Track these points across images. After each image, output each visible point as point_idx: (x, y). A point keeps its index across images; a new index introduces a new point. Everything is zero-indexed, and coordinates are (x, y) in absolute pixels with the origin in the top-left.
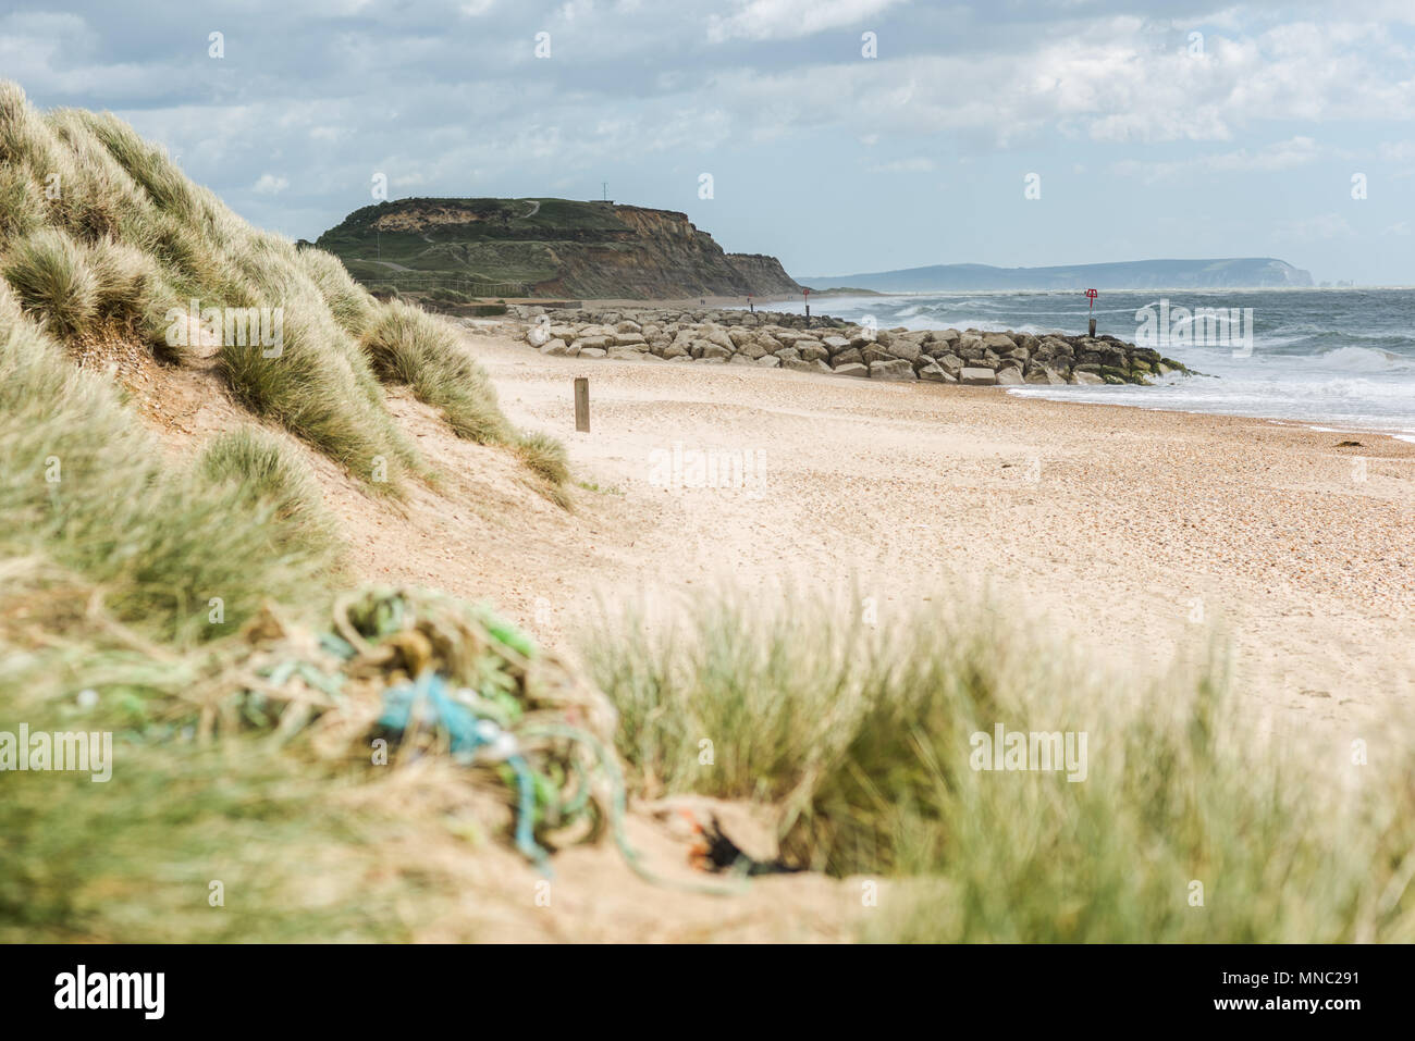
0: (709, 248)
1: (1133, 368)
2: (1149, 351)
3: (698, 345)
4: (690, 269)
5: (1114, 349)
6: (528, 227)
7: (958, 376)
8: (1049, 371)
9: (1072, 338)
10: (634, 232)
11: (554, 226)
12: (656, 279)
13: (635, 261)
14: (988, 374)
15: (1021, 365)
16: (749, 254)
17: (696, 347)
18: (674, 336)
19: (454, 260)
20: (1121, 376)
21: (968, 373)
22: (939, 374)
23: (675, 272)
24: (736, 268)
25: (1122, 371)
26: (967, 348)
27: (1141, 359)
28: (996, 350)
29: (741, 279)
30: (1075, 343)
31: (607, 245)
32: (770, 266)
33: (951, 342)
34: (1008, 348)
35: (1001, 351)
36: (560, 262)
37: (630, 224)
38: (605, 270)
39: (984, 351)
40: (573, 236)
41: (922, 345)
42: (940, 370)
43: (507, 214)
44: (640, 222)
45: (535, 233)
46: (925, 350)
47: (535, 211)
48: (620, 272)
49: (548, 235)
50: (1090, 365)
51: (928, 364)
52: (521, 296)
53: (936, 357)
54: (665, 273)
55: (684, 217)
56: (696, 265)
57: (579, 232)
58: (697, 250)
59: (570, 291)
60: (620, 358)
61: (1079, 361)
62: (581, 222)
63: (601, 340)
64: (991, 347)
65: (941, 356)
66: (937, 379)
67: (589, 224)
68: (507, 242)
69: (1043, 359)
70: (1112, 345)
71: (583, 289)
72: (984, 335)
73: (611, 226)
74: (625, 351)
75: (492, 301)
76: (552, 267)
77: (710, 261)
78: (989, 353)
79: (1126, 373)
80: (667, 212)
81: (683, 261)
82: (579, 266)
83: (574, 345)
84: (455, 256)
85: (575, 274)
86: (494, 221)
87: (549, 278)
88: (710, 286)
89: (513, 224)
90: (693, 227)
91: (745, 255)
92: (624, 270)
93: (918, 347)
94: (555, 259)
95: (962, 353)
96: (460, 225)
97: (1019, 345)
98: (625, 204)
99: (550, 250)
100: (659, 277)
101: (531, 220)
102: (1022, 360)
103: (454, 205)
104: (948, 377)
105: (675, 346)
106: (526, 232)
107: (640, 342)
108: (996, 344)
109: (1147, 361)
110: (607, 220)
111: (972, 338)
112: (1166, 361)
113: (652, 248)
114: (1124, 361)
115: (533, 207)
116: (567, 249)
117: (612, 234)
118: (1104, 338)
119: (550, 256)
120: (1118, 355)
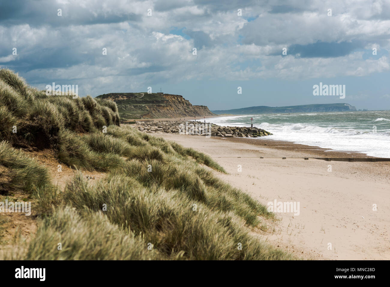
0: (188, 105)
1: (260, 133)
2: (263, 130)
3: (174, 130)
4: (183, 110)
5: (256, 130)
6: (141, 100)
7: (225, 135)
8: (243, 134)
9: (248, 128)
10: (168, 101)
11: (148, 99)
12: (174, 113)
13: (169, 109)
14: (231, 135)
15: (237, 133)
16: (199, 105)
17: (173, 131)
18: (169, 128)
19: (123, 109)
20: (257, 135)
21: (226, 135)
22: (221, 135)
23: (179, 111)
24: (196, 109)
25: (257, 134)
26: (227, 130)
27: (261, 132)
28: (233, 130)
29: (197, 112)
30: (249, 129)
31: (161, 104)
32: (205, 108)
33: (224, 129)
34: (235, 130)
35: (234, 130)
36: (149, 109)
37: (167, 98)
38: (161, 111)
39: (230, 130)
40: (153, 102)
41: (218, 129)
42: (221, 134)
43: (136, 97)
44: (170, 98)
45: (143, 102)
46: (219, 131)
47: (143, 96)
48: (165, 111)
49: (146, 102)
50: (251, 133)
51: (219, 133)
52: (139, 119)
53: (220, 132)
54: (176, 111)
55: (182, 97)
56: (185, 109)
57: (154, 101)
58: (185, 105)
59: (152, 116)
60: (158, 133)
61: (249, 132)
62: (155, 99)
63: (155, 130)
64: (231, 130)
65: (221, 132)
66: (221, 136)
67: (157, 99)
68: (136, 105)
69: (242, 132)
70: (256, 129)
71: (155, 116)
72: (230, 127)
73: (162, 99)
74: (159, 132)
75: (132, 120)
76: (147, 110)
77: (189, 108)
78: (231, 131)
79: (258, 134)
80: (177, 95)
81: (181, 108)
82: (154, 110)
83: (149, 131)
84: (123, 108)
85: (153, 112)
86: (132, 99)
87: (146, 113)
88: (188, 114)
89: (137, 99)
90: (184, 99)
91: (198, 106)
92: (166, 111)
93: (217, 130)
94: (148, 109)
95: (226, 131)
96: (124, 100)
97: (237, 129)
98: (166, 93)
99: (147, 106)
100: (175, 112)
101: (142, 98)
102: (237, 132)
103: (122, 95)
104: (223, 136)
105: (169, 130)
106: (141, 101)
107: (162, 130)
108: (232, 129)
109: (262, 132)
110: (161, 98)
111: (228, 128)
112: (266, 132)
113: (173, 105)
114: (258, 132)
115: (142, 95)
116: (151, 106)
117: (163, 102)
118: (254, 128)
119: (147, 108)
120: (257, 131)
